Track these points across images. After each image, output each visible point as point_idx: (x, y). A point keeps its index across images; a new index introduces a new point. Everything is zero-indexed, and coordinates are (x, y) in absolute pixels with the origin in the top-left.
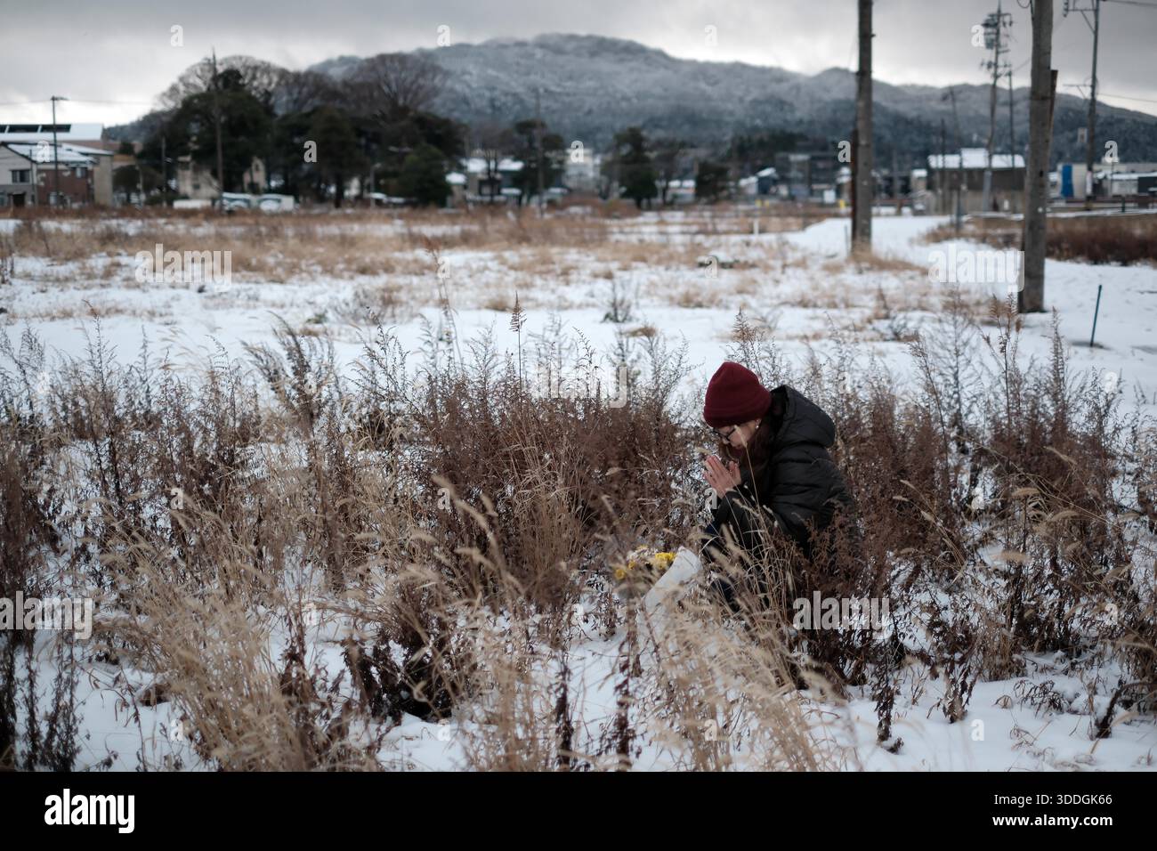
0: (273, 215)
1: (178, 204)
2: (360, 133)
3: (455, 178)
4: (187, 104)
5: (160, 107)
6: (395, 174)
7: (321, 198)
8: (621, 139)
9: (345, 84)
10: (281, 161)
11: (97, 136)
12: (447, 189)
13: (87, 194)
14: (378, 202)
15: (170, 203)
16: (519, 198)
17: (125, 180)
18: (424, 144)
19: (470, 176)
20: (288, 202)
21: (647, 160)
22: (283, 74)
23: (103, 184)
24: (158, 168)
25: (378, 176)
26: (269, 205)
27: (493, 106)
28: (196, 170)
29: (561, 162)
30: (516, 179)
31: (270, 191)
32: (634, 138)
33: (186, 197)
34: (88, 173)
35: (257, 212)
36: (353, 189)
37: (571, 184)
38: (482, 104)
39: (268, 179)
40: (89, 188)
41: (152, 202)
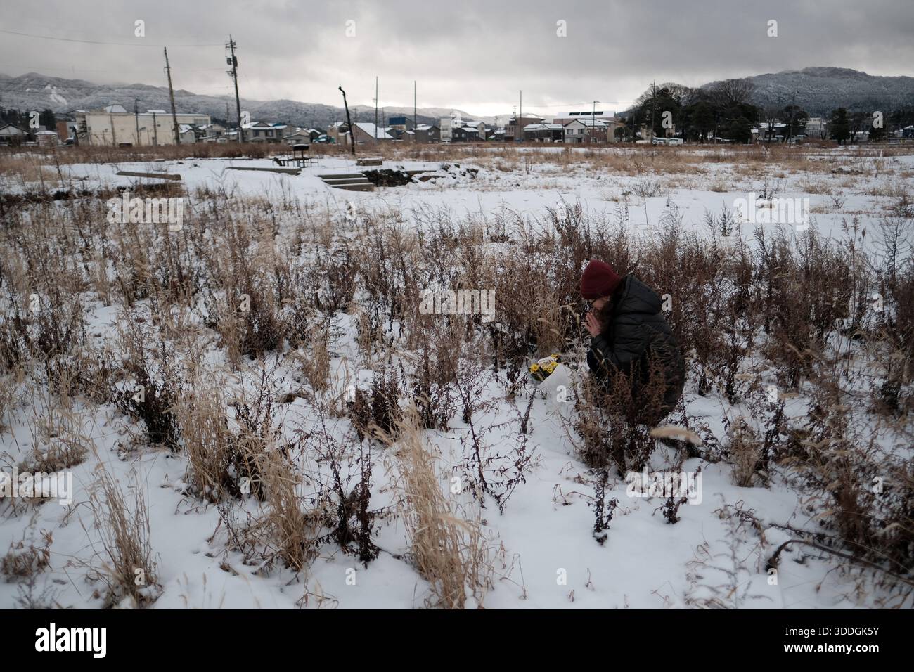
0: (673, 146)
1: (638, 142)
2: (715, 113)
3: (754, 131)
4: (646, 102)
5: (636, 104)
6: (727, 130)
7: (696, 139)
8: (834, 113)
9: (711, 93)
10: (681, 125)
11: (612, 116)
12: (750, 135)
13: (605, 138)
14: (718, 141)
15: (635, 142)
16: (783, 139)
17: (619, 132)
18: (741, 117)
19: (761, 130)
20: (681, 141)
21: (846, 122)
22: (686, 89)
23: (611, 135)
24: (631, 128)
25: (720, 130)
26: (673, 142)
27: (779, 100)
28: (648, 129)
29: (805, 124)
30: (782, 131)
31: (676, 136)
32: (842, 112)
33: (643, 139)
34: (605, 130)
35: (667, 145)
36: (710, 136)
37: (808, 133)
38: (774, 99)
39: (676, 132)
40: (605, 136)
41: (629, 141)
